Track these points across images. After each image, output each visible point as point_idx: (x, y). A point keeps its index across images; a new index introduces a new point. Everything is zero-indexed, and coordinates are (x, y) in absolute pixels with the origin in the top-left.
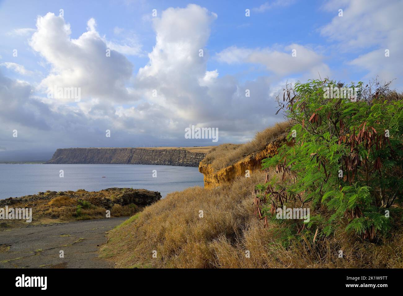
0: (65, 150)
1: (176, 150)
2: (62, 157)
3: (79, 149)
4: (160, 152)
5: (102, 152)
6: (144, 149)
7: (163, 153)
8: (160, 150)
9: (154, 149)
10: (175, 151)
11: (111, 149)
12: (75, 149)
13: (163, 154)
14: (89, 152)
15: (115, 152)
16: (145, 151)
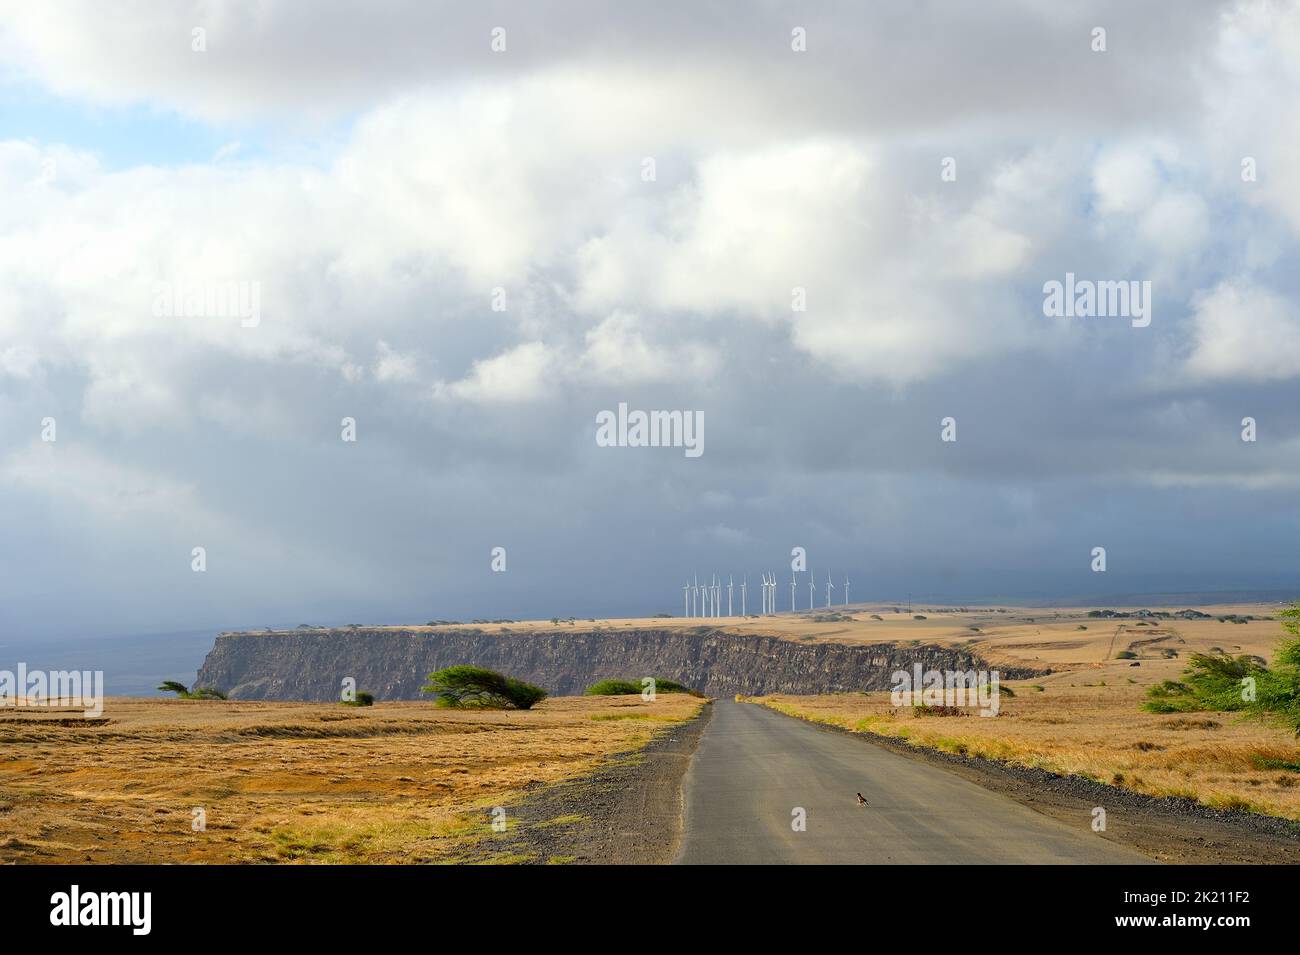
0: (273, 640)
1: (937, 648)
2: (256, 684)
3: (363, 634)
4: (861, 660)
5: (510, 653)
6: (773, 640)
7: (875, 662)
8: (861, 648)
9: (825, 641)
10: (931, 654)
11: (566, 635)
12: (336, 635)
13: (877, 667)
14: (425, 653)
15: (594, 651)
16: (779, 653)
